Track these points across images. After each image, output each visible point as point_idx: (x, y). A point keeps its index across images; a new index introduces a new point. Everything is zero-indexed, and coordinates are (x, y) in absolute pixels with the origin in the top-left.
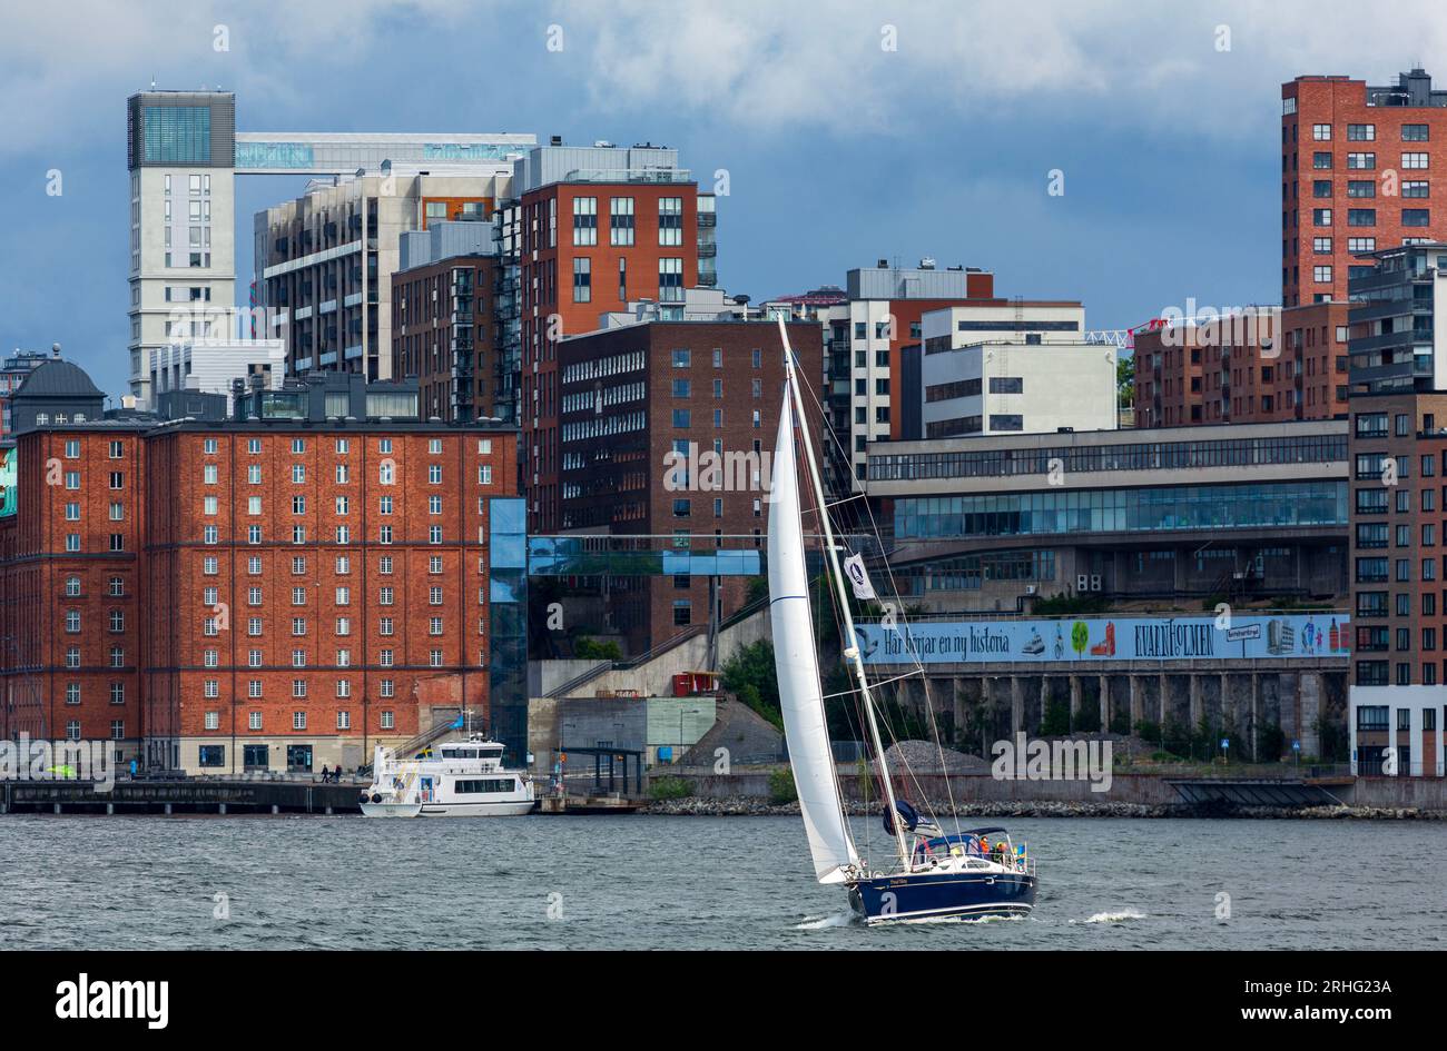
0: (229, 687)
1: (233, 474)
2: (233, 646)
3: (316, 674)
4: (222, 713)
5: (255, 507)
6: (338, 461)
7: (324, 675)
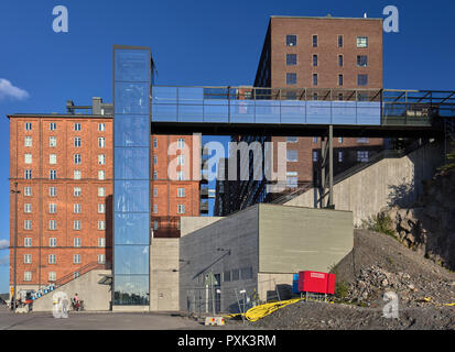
0: (37, 258)
1: (41, 141)
2: (41, 235)
3: (86, 250)
4: (34, 272)
5: (53, 160)
6: (99, 135)
7: (91, 251)
